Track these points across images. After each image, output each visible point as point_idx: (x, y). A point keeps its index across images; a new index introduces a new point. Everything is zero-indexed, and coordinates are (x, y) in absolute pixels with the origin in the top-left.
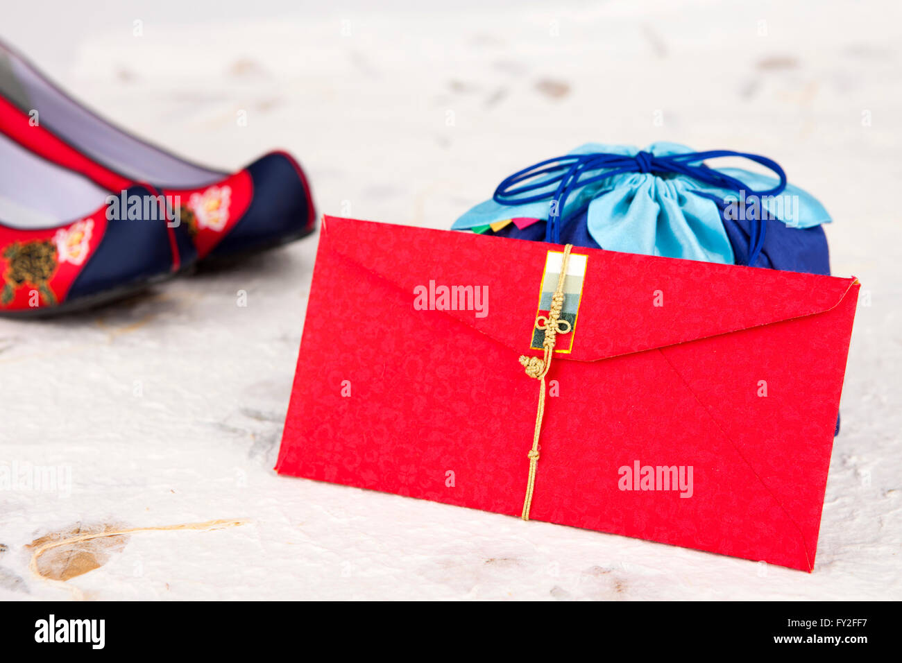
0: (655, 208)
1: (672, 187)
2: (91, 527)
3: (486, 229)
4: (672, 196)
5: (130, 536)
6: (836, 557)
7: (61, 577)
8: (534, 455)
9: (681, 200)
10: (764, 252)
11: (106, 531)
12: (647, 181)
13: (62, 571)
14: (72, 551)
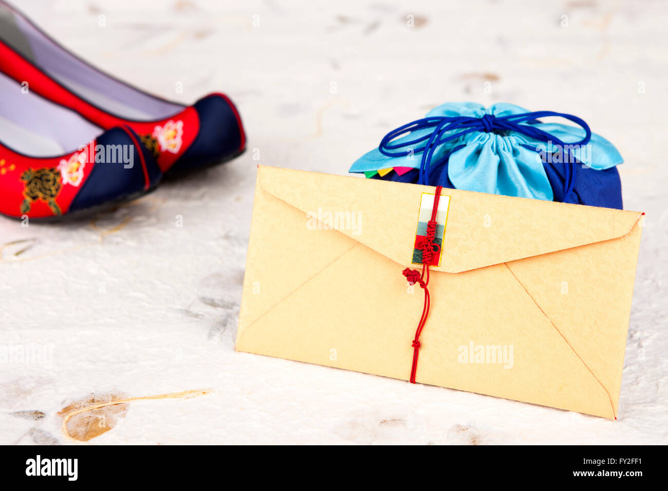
0: (496, 159)
1: (509, 142)
2: (102, 397)
3: (375, 173)
4: (508, 149)
5: (129, 404)
6: (626, 415)
7: (84, 438)
9: (515, 152)
10: (575, 191)
11: (112, 401)
12: (491, 138)
13: (85, 433)
14: (90, 417)
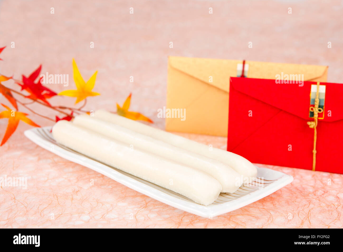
8: (315, 152)
